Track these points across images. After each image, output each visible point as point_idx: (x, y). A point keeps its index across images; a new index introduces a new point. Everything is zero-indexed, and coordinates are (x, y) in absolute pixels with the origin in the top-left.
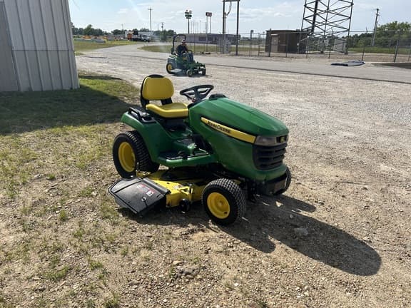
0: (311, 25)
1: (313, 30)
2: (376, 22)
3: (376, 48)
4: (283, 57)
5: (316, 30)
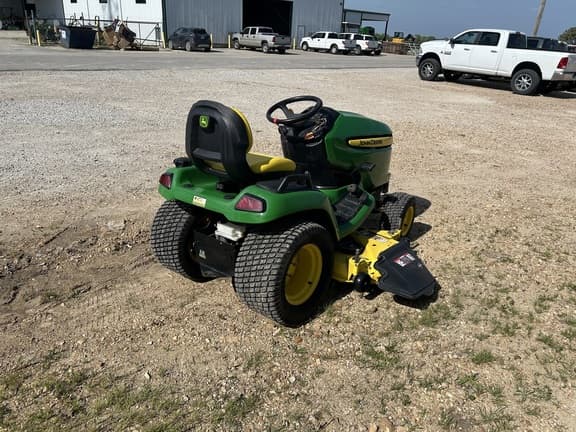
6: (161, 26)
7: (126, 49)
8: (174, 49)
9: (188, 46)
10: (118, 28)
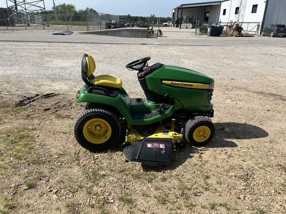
0: (14, 4)
1: (16, 8)
2: (54, 4)
3: (59, 21)
4: (5, 30)
5: (19, 8)
6: (260, 24)
7: (236, 36)
8: (264, 36)
9: (272, 34)
10: (234, 26)
